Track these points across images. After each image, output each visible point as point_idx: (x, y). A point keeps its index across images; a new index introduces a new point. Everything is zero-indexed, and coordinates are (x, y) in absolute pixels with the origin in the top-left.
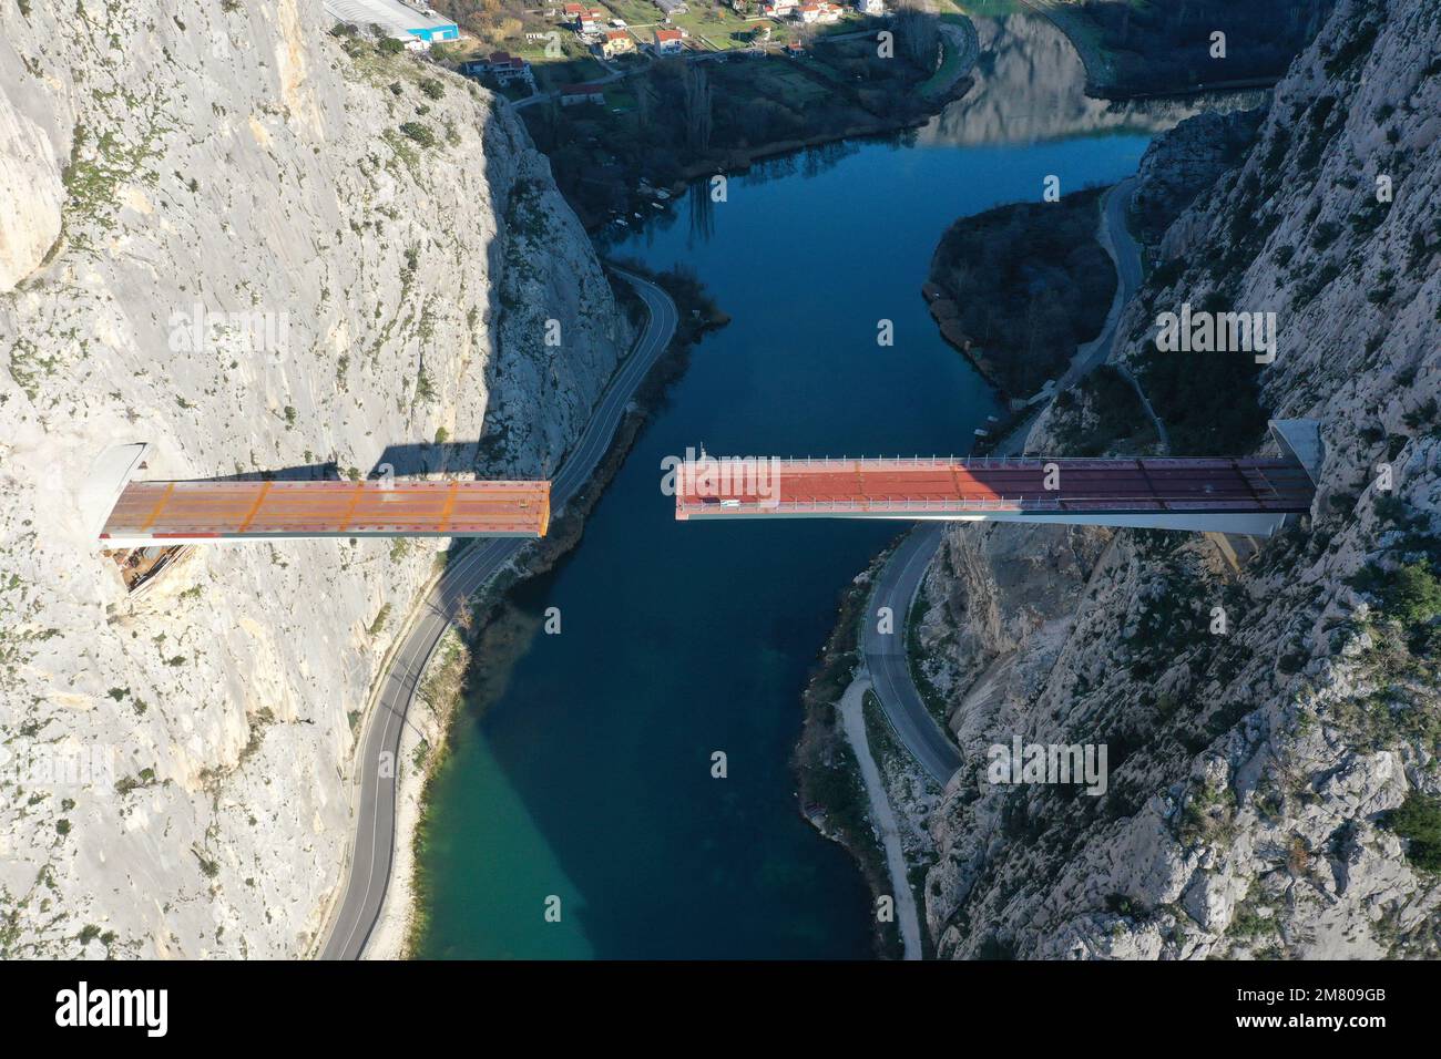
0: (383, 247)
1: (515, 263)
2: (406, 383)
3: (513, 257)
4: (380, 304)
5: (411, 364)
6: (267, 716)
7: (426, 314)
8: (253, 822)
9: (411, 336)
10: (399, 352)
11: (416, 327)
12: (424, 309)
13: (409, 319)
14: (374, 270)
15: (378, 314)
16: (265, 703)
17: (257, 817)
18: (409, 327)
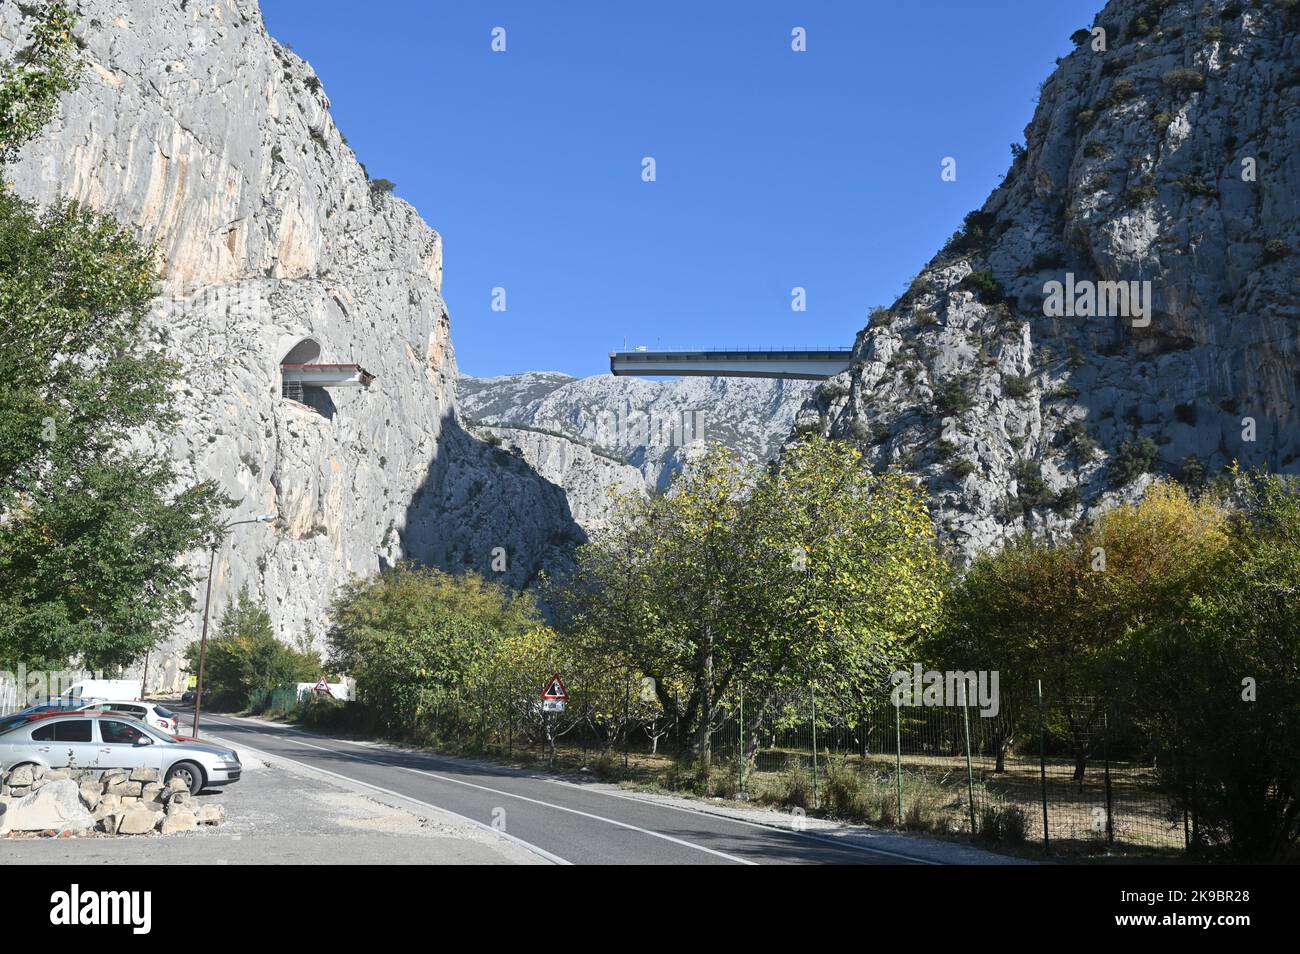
0: (461, 473)
1: (549, 558)
2: (455, 548)
3: (548, 554)
4: (451, 495)
5: (460, 541)
6: (323, 530)
7: (479, 519)
8: (295, 569)
9: (466, 525)
10: (456, 526)
11: (470, 523)
12: (478, 517)
13: (465, 515)
14: (453, 480)
15: (448, 499)
16: (325, 523)
17: (298, 567)
18: (467, 519)
